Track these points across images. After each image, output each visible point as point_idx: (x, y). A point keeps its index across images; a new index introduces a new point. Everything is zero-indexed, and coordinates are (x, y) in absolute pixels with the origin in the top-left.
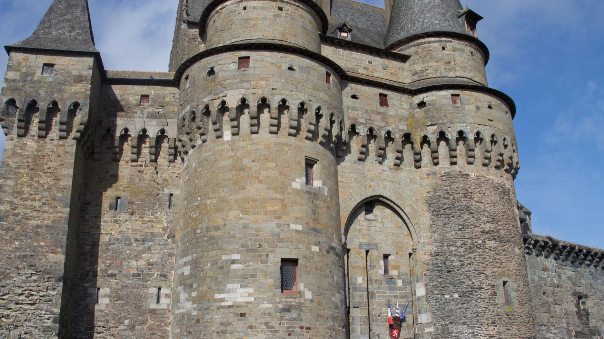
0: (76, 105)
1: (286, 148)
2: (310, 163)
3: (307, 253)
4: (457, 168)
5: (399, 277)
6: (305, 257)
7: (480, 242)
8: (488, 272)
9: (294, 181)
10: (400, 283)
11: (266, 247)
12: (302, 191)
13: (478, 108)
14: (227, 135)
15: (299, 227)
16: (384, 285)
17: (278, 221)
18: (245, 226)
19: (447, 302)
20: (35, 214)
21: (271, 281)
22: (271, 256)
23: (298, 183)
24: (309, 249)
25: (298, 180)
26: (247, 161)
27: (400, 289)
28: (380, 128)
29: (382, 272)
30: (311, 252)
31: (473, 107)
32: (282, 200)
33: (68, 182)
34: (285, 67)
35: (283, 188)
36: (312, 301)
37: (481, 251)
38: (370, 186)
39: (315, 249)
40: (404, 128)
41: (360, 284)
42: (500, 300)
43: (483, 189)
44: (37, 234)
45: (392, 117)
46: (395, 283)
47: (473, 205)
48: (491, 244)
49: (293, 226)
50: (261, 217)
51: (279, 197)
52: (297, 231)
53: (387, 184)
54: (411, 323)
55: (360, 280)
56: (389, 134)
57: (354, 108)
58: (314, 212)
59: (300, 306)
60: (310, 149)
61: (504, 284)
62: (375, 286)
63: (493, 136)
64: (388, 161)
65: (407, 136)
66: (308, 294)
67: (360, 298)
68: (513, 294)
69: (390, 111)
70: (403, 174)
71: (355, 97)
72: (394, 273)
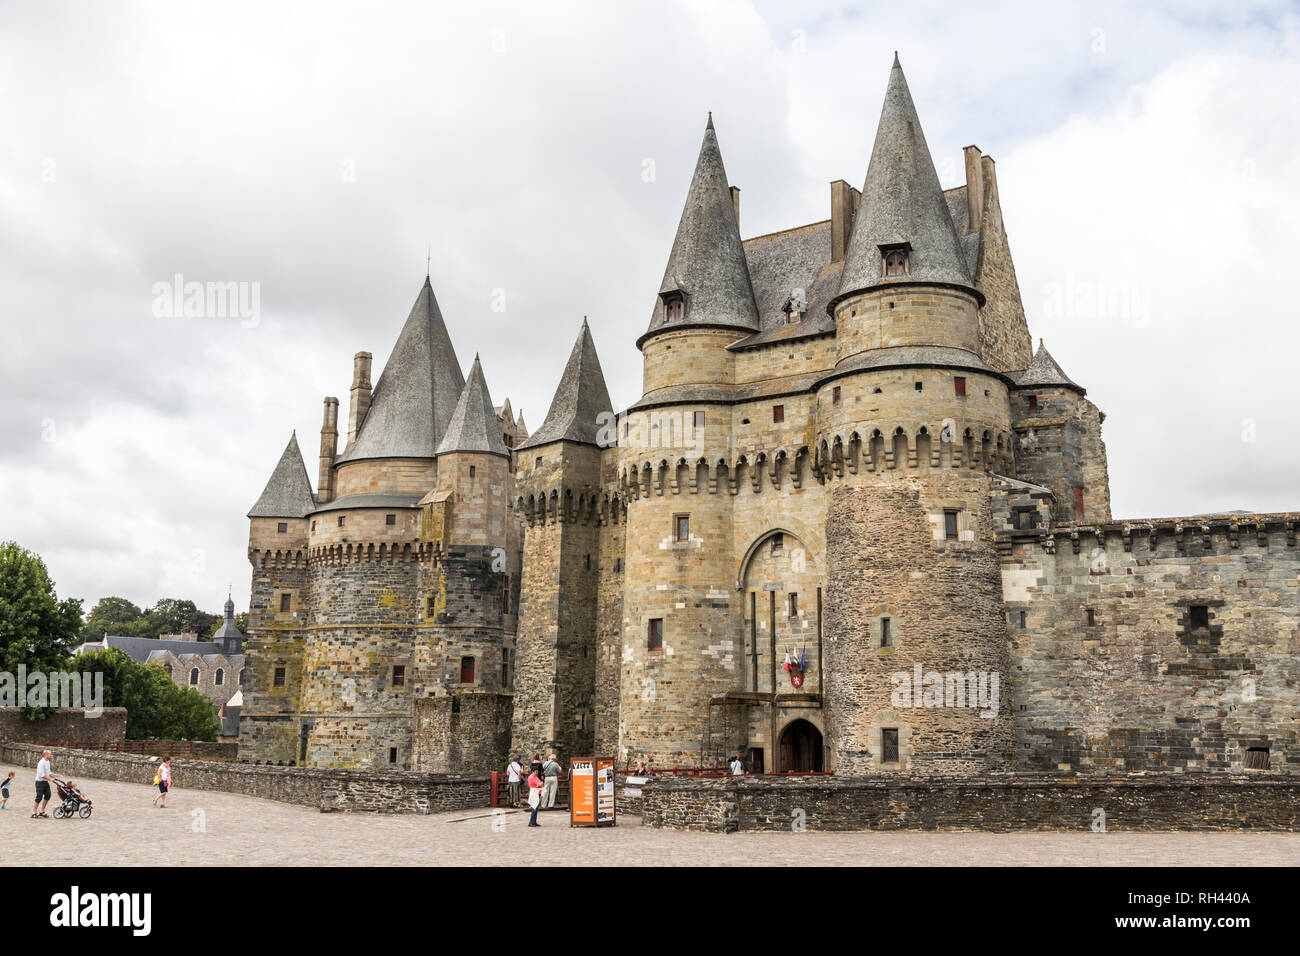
0: (555, 491)
1: (656, 510)
3: (670, 611)
5: (804, 617)
6: (668, 616)
7: (857, 573)
8: (863, 609)
9: (661, 541)
10: (805, 624)
11: (640, 610)
12: (668, 550)
13: (859, 400)
15: (665, 588)
16: (789, 627)
17: (647, 584)
19: (831, 645)
20: (542, 593)
21: (641, 642)
22: (643, 617)
23: (666, 542)
24: (673, 607)
25: (665, 540)
27: (806, 631)
28: (771, 451)
29: (786, 613)
30: (675, 610)
31: (853, 401)
32: (651, 563)
33: (557, 563)
35: (653, 550)
36: (674, 657)
37: (856, 583)
38: (767, 521)
39: (680, 606)
40: (799, 440)
41: (763, 630)
42: (875, 642)
43: (868, 504)
44: (543, 610)
45: (786, 432)
46: (800, 624)
47: (855, 527)
48: (870, 573)
49: (659, 588)
51: (649, 560)
52: (662, 592)
53: (786, 513)
54: (816, 669)
55: (763, 625)
56: (783, 454)
57: (744, 436)
58: (681, 569)
59: (662, 663)
60: (679, 504)
61: (886, 621)
62: (778, 630)
63: (877, 432)
64: (788, 485)
65: (804, 450)
66: (670, 651)
67: (763, 644)
68: (895, 633)
69: (785, 425)
70: (806, 496)
71: (746, 421)
72: (800, 613)
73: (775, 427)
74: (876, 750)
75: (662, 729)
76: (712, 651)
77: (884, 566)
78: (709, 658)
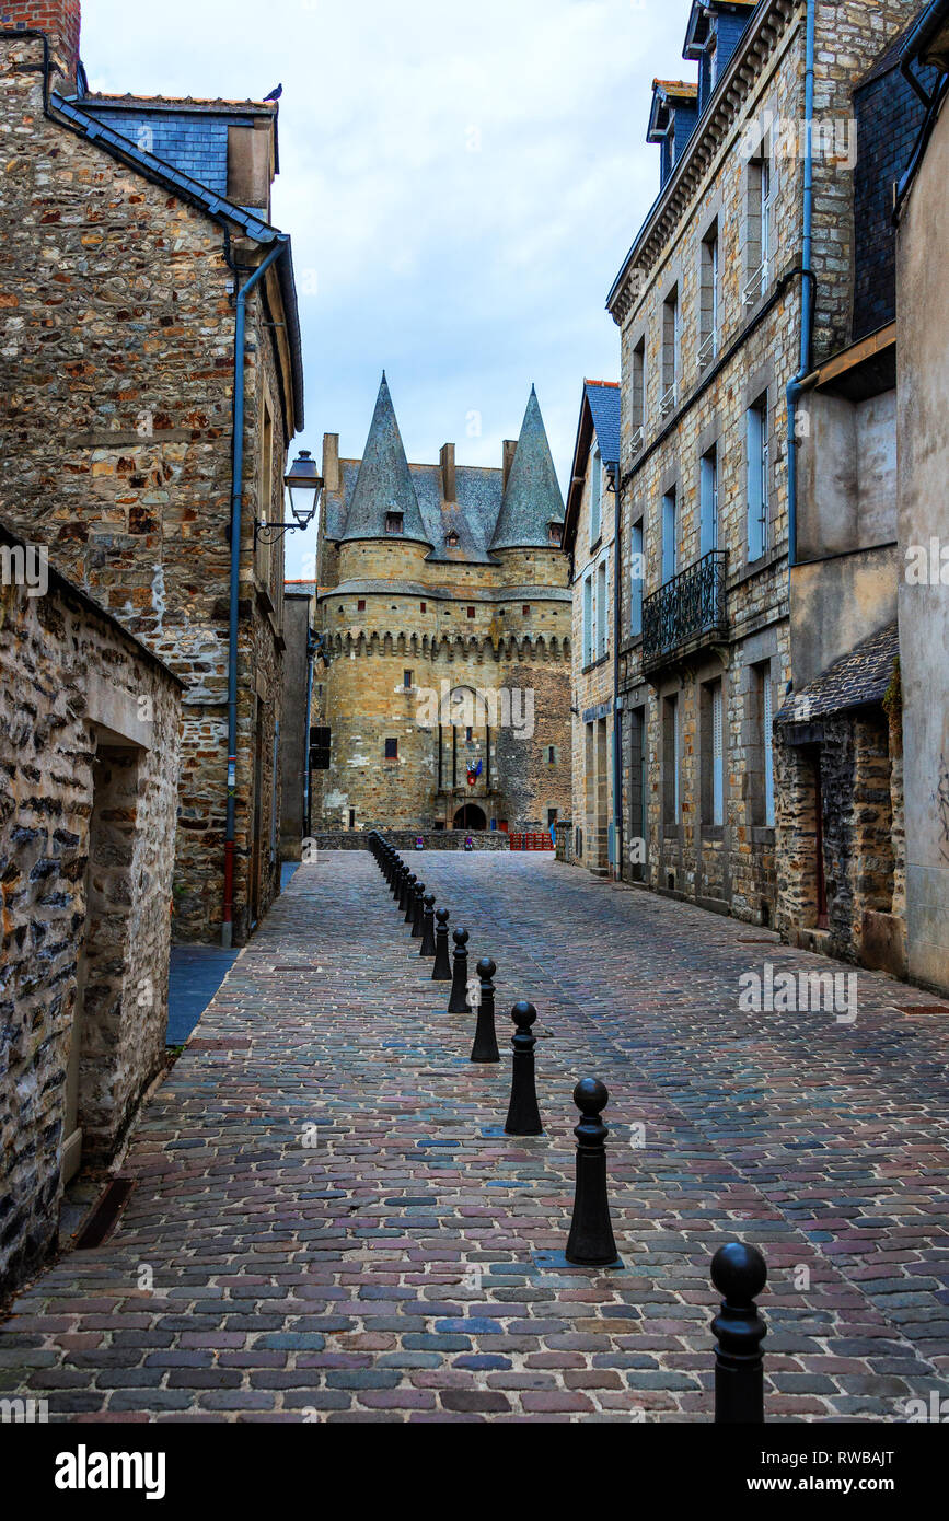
1: (392, 665)
2: (408, 674)
3: (403, 734)
4: (524, 664)
5: (478, 743)
6: (402, 737)
8: (538, 741)
9: (395, 687)
10: (478, 747)
11: (377, 731)
12: (401, 693)
13: (543, 616)
14: (353, 656)
15: (398, 718)
16: (466, 749)
17: (385, 715)
18: (364, 718)
19: (508, 761)
21: (376, 753)
22: (380, 737)
23: (399, 688)
24: (404, 731)
25: (398, 686)
26: (365, 675)
27: (478, 751)
28: (465, 635)
29: (464, 740)
30: (406, 733)
31: (539, 616)
32: (387, 701)
34: (389, 607)
35: (387, 692)
36: (405, 764)
38: (457, 680)
39: (409, 731)
40: (486, 632)
41: (448, 748)
42: (546, 760)
43: (541, 680)
45: (477, 625)
46: (474, 747)
48: (543, 720)
49: (394, 718)
50: (374, 713)
51: (385, 699)
52: (397, 721)
53: (471, 677)
54: (485, 773)
55: (448, 745)
56: (473, 639)
57: (447, 623)
58: (409, 707)
59: (397, 768)
60: (407, 663)
61: (551, 749)
62: (458, 749)
63: (554, 638)
64: (472, 660)
65: (489, 639)
66: (403, 761)
67: (447, 757)
68: (557, 756)
69: (476, 620)
70: (485, 667)
71: (447, 613)
72: (474, 739)
73: (469, 620)
74: (545, 821)
75: (398, 810)
76: (425, 761)
77: (551, 717)
78: (424, 766)
